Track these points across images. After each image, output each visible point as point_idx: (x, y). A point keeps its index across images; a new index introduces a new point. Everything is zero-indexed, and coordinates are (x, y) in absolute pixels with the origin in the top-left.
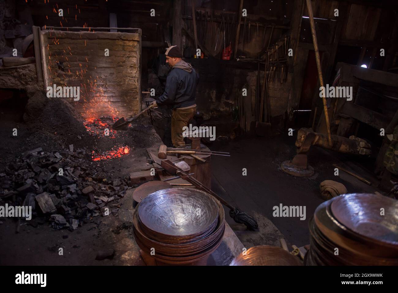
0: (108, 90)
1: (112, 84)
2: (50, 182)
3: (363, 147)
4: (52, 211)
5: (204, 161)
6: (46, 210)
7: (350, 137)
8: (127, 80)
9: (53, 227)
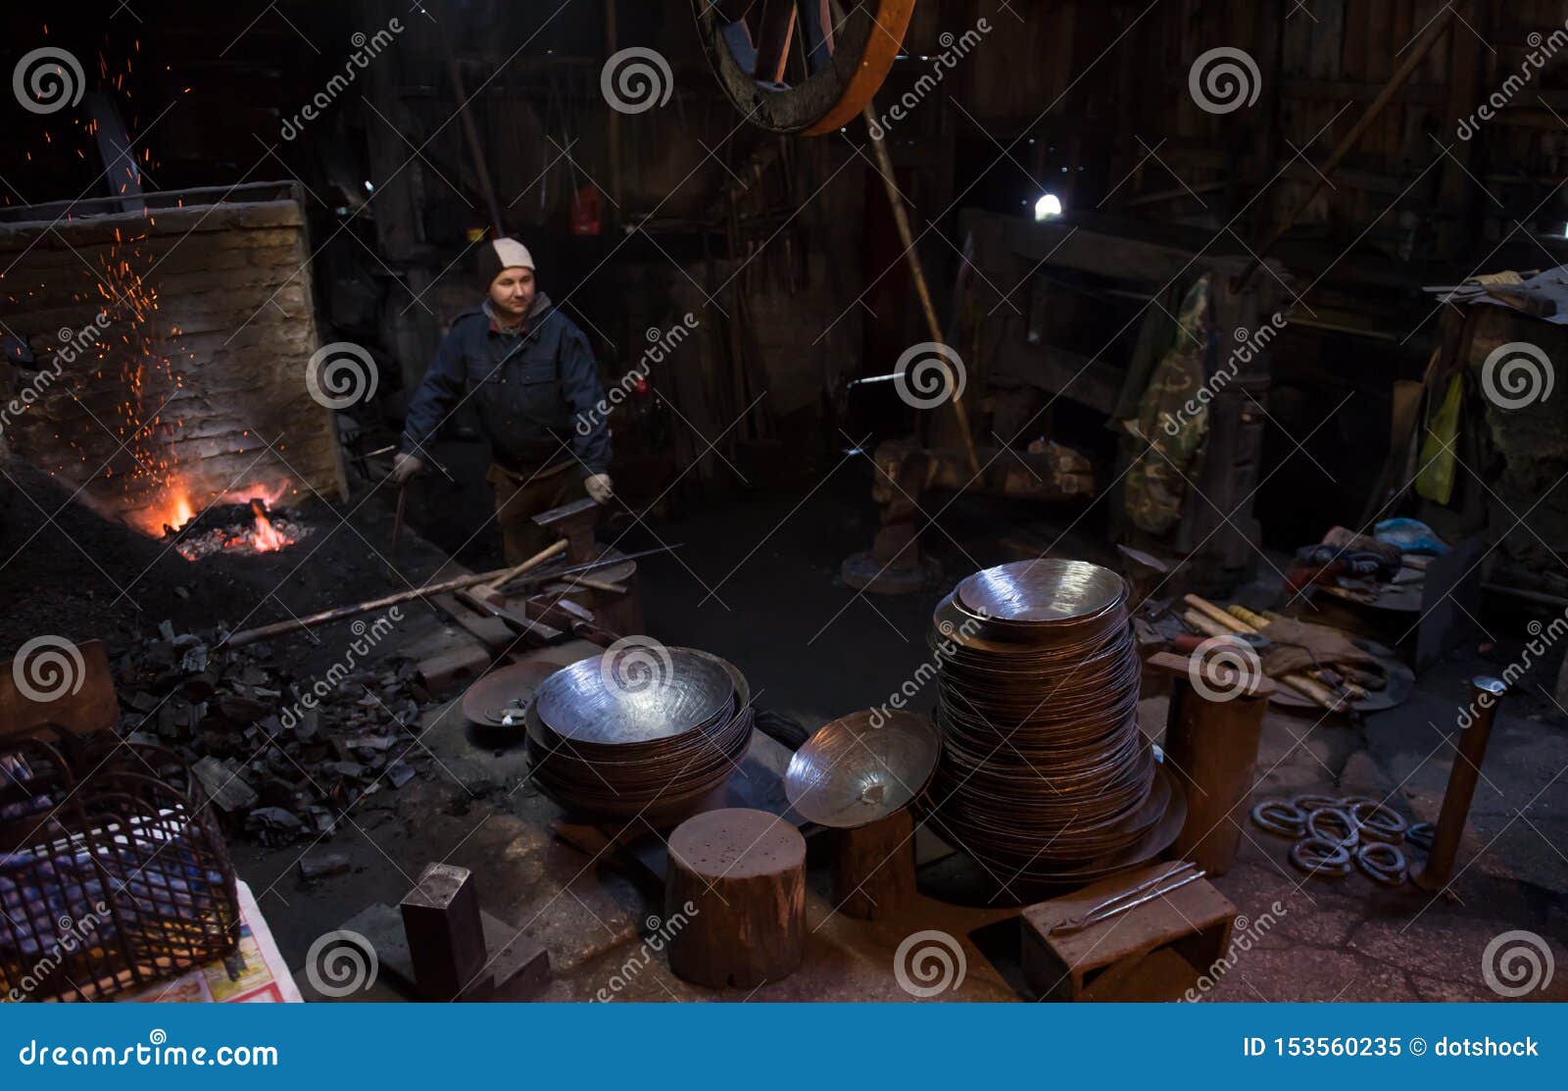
0: (213, 414)
1: (227, 389)
2: (203, 725)
3: (1071, 472)
4: (249, 802)
5: (623, 590)
6: (231, 803)
7: (1031, 447)
8: (279, 370)
9: (267, 844)
